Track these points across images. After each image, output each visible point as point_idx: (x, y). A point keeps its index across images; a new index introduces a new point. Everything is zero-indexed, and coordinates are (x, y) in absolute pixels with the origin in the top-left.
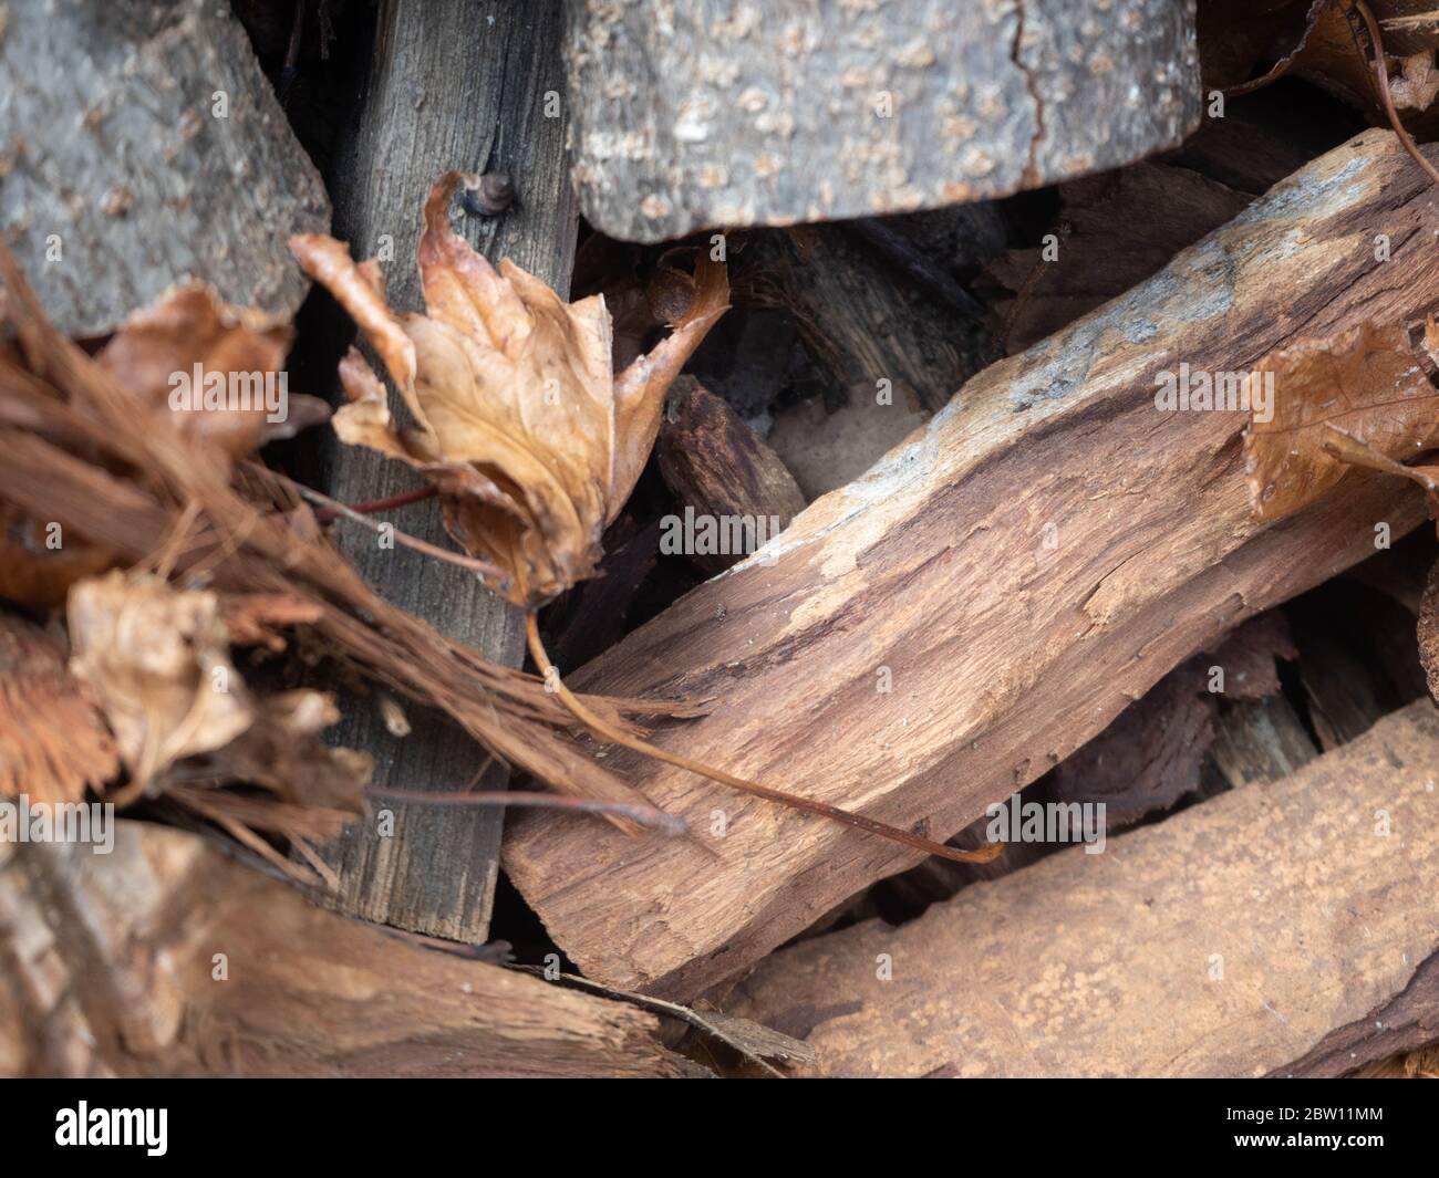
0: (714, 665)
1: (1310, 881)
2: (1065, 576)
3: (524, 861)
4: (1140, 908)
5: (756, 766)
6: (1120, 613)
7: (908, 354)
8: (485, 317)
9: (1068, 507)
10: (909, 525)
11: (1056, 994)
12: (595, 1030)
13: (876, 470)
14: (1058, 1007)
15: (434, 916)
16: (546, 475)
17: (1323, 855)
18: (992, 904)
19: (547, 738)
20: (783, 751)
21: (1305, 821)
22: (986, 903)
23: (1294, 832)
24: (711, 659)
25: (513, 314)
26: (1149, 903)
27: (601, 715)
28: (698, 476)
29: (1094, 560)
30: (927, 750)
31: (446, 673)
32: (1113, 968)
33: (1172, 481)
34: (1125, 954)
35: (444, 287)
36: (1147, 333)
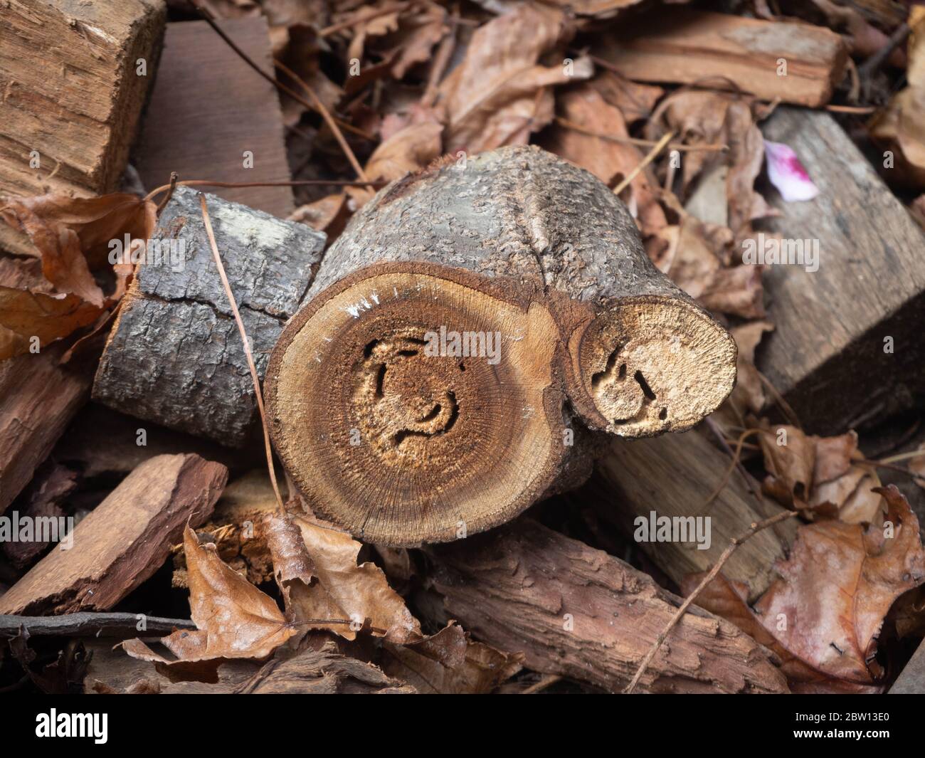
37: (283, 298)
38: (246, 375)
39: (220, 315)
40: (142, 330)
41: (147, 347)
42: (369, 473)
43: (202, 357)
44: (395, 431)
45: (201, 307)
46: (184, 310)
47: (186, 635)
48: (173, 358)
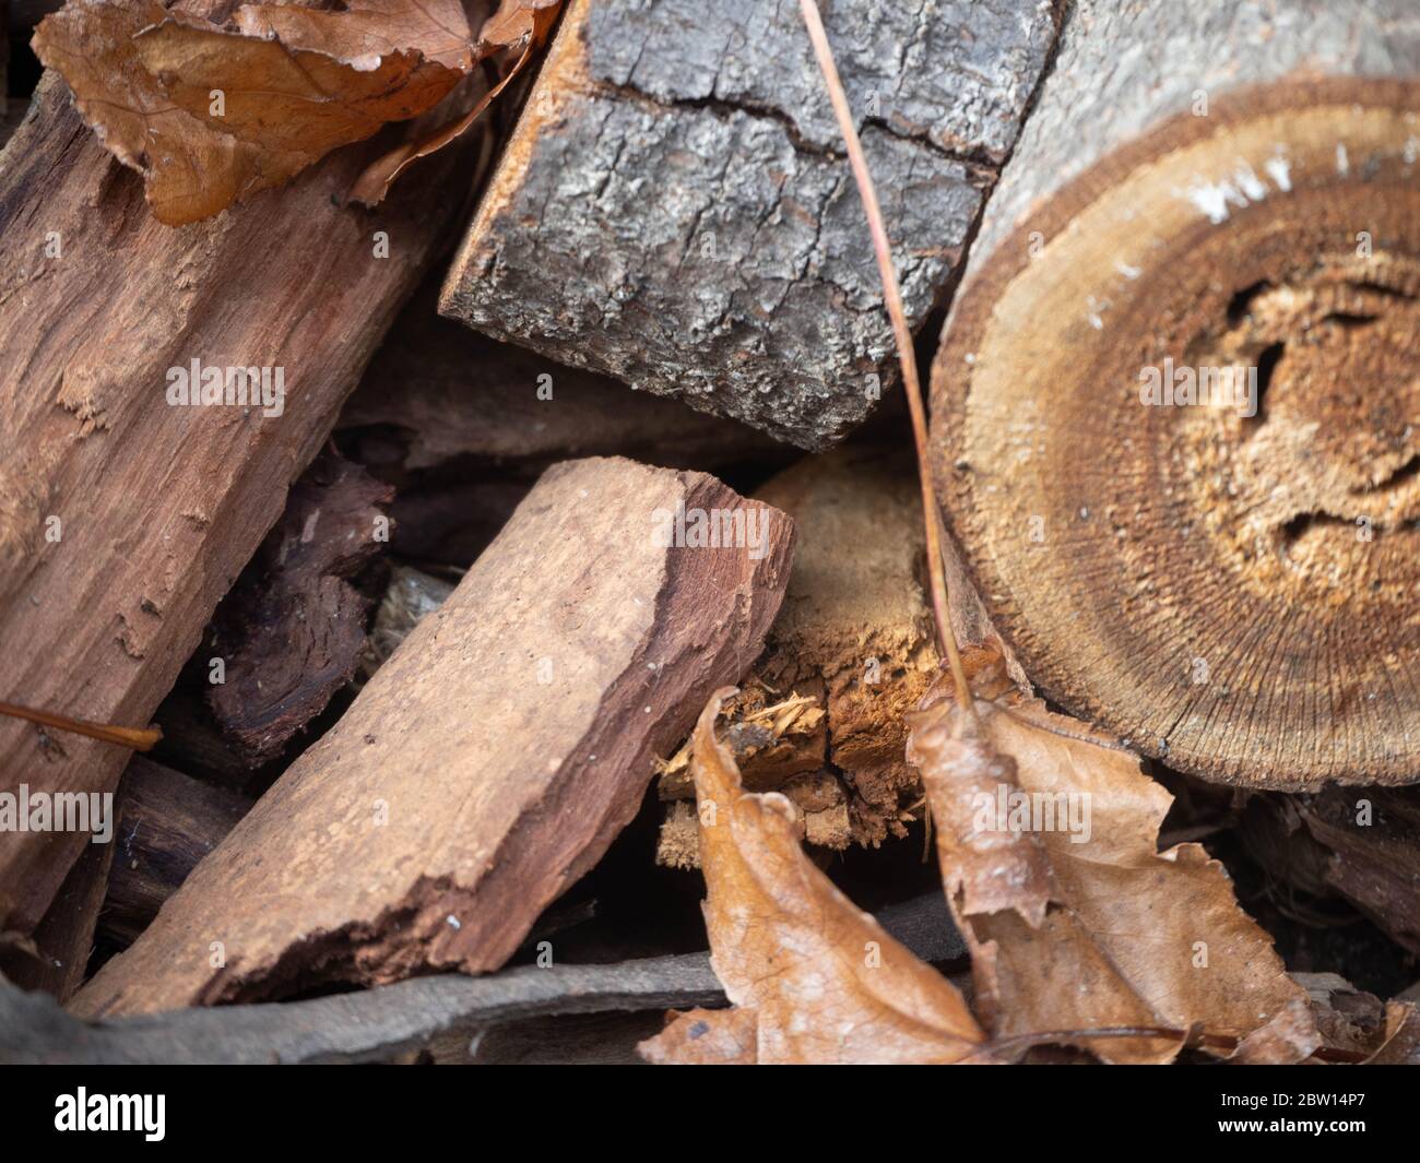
1: (514, 618)
4: (365, 750)
6: (101, 397)
11: (316, 852)
14: (322, 857)
17: (514, 597)
21: (486, 596)
23: (480, 607)
29: (36, 351)
32: (363, 799)
34: (369, 783)
37: (978, 105)
38: (871, 309)
39: (805, 150)
40: (593, 183)
41: (604, 227)
42: (1201, 610)
43: (753, 258)
44: (1289, 513)
45: (756, 125)
46: (709, 133)
47: (703, 1028)
48: (673, 258)
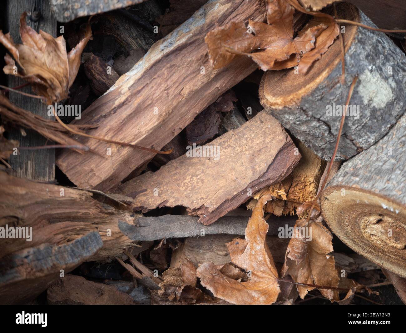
0: (100, 115)
1: (244, 150)
2: (175, 86)
3: (61, 163)
4: (207, 161)
5: (110, 136)
6: (189, 94)
7: (142, 42)
8: (36, 43)
9: (174, 71)
10: (139, 79)
11: (189, 182)
12: (78, 196)
13: (133, 68)
14: (190, 185)
15: (42, 177)
16: (52, 76)
17: (246, 144)
18: (175, 165)
19: (60, 134)
20: (116, 132)
21: (242, 137)
22: (173, 164)
23: (240, 140)
24: (99, 114)
25: (42, 42)
26: (209, 159)
27: (73, 129)
28: (94, 75)
29: (181, 82)
30: (149, 129)
31: (33, 121)
32: (202, 174)
33: (196, 63)
34: (204, 171)
35: (27, 38)
36: (188, 30)
39: (330, 133)
42: (354, 231)
43: (312, 140)
45: (324, 126)
46: (315, 123)
47: (238, 242)
48: (299, 131)
